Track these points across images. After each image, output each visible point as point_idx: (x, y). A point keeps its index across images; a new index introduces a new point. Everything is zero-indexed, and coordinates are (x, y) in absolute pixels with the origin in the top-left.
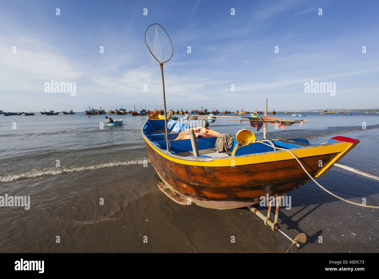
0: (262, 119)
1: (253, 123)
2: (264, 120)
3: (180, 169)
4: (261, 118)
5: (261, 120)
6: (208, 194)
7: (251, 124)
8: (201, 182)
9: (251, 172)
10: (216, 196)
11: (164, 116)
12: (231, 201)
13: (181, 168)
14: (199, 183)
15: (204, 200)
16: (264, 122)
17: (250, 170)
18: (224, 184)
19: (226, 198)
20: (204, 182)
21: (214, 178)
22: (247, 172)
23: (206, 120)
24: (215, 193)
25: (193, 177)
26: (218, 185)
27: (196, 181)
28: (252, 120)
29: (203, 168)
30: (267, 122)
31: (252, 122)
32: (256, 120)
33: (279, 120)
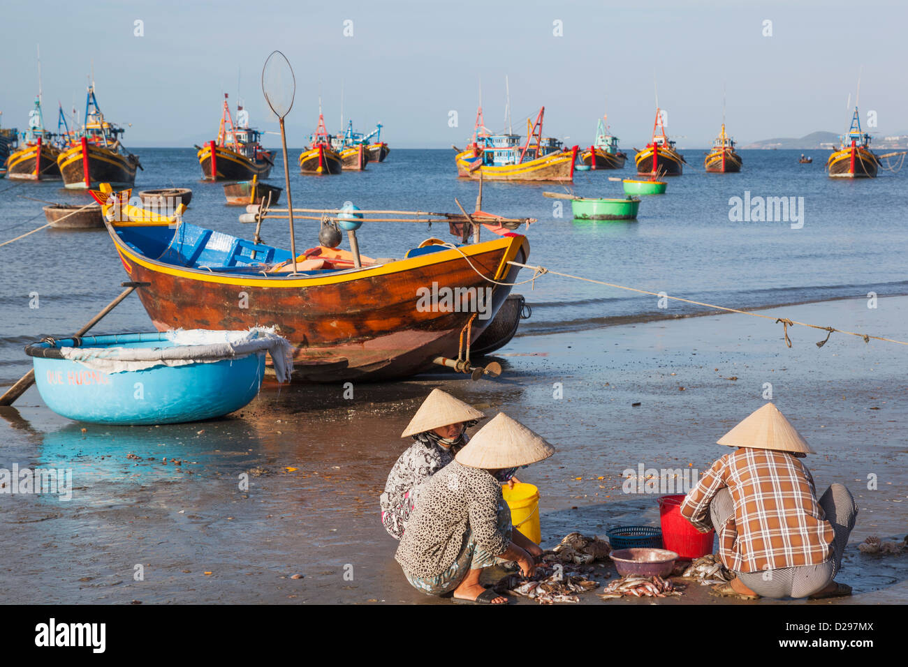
0: (472, 218)
1: (457, 225)
2: (476, 220)
3: (329, 295)
4: (470, 216)
5: (469, 220)
6: (373, 324)
7: (451, 228)
8: (365, 303)
9: (426, 277)
10: (386, 324)
11: (287, 208)
12: (407, 330)
13: (331, 292)
14: (363, 306)
15: (367, 340)
16: (475, 222)
17: (426, 275)
18: (397, 299)
19: (399, 325)
20: (369, 302)
21: (384, 292)
22: (422, 277)
23: (335, 222)
24: (384, 319)
25: (352, 301)
26: (389, 302)
27: (357, 305)
28: (452, 221)
29: (369, 279)
30: (480, 223)
31: (453, 225)
32: (460, 220)
33: (499, 220)
